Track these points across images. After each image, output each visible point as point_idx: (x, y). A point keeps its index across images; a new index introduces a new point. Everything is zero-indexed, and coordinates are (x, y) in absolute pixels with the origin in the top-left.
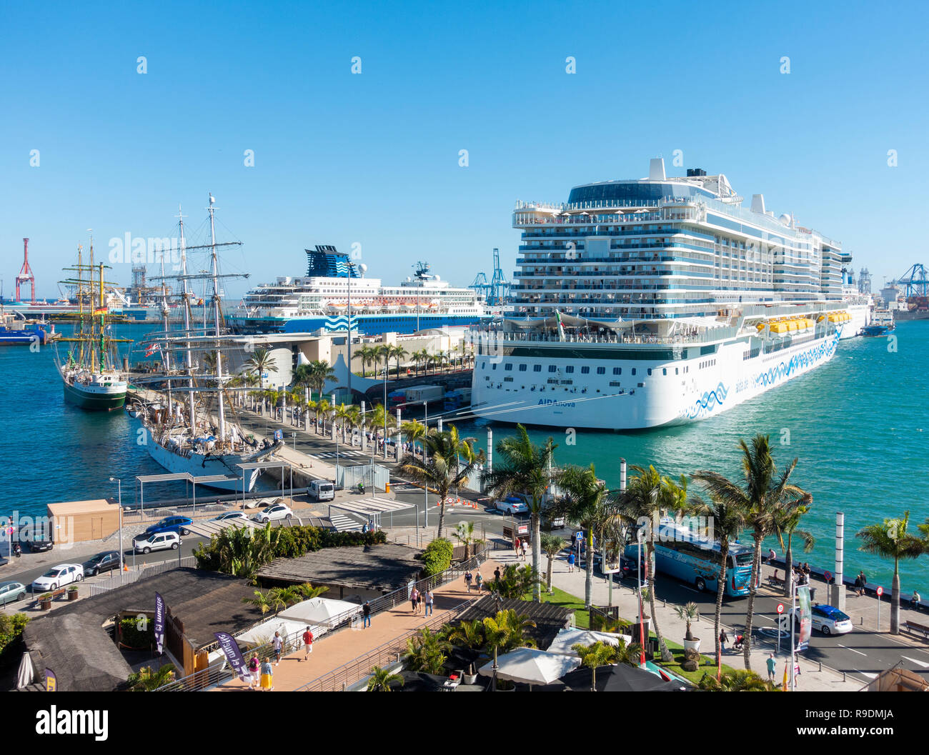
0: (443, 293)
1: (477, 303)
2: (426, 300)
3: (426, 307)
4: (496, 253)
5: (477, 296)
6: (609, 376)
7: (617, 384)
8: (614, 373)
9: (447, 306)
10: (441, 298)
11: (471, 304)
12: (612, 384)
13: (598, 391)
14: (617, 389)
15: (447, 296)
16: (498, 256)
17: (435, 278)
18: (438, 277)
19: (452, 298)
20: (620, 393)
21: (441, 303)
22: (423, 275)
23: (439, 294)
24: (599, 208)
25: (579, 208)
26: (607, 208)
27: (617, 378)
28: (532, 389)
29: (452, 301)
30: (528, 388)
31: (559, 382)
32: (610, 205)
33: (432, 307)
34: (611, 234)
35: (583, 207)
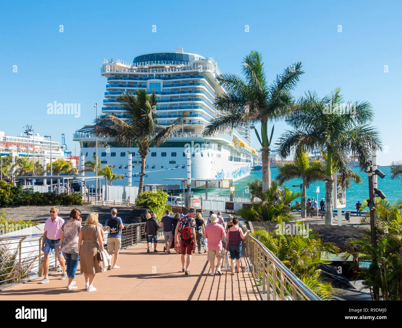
0: (41, 142)
1: (60, 149)
2: (32, 146)
3: (32, 149)
4: (63, 136)
5: (61, 146)
6: (169, 157)
7: (174, 162)
8: (172, 156)
9: (44, 150)
10: (40, 145)
11: (57, 150)
12: (171, 162)
13: (162, 167)
14: (175, 165)
15: (44, 144)
16: (64, 138)
17: (36, 135)
18: (38, 134)
19: (47, 146)
20: (176, 167)
21: (41, 148)
22: (29, 133)
23: (39, 142)
24: (154, 65)
25: (142, 65)
26: (159, 65)
27: (174, 159)
28: (120, 168)
29: (46, 148)
30: (117, 167)
31: (138, 162)
32: (160, 63)
33: (35, 150)
34: (163, 79)
35: (144, 64)
